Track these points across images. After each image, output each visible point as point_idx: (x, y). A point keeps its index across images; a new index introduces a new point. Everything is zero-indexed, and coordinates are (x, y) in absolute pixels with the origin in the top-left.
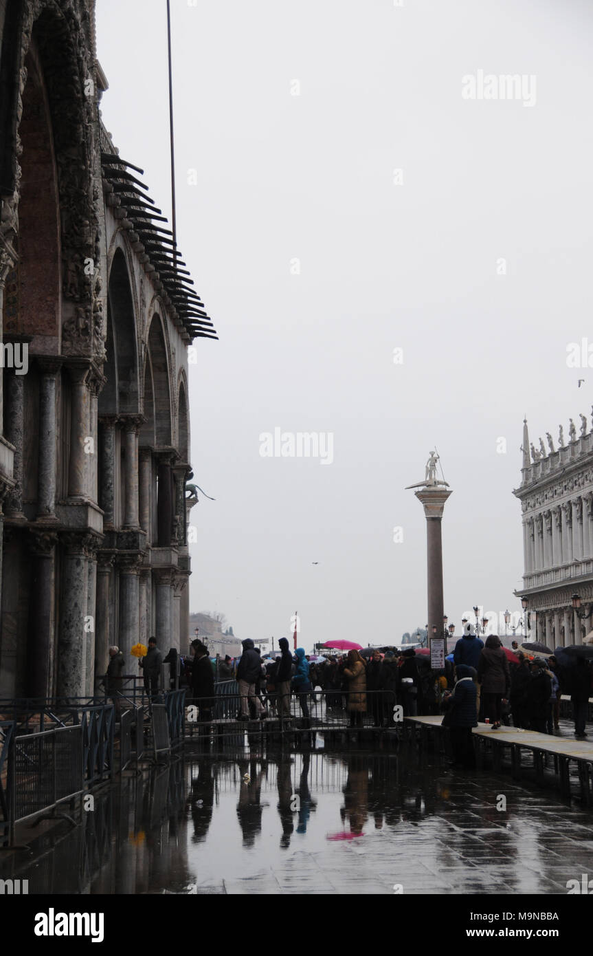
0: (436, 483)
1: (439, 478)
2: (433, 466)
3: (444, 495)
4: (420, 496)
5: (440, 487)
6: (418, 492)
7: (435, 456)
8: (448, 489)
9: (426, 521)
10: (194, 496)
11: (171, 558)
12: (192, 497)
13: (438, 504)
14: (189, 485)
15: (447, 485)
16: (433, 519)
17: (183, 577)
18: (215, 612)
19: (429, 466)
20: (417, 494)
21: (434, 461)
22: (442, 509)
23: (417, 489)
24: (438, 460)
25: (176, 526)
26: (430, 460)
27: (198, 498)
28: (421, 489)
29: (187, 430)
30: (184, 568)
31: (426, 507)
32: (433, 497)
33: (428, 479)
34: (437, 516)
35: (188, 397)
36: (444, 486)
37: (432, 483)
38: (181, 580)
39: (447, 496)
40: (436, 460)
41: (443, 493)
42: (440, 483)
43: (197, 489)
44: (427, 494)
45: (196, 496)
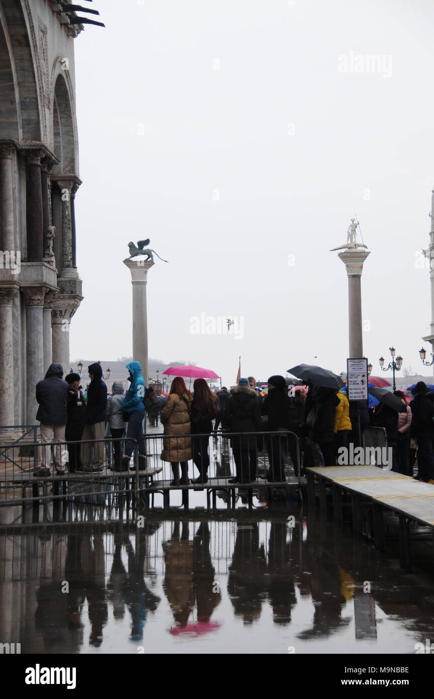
0: (356, 246)
1: (358, 240)
2: (354, 231)
3: (363, 256)
4: (343, 257)
5: (360, 249)
6: (341, 253)
7: (356, 222)
8: (367, 250)
9: (348, 278)
10: (150, 259)
11: (42, 275)
12: (149, 260)
13: (358, 263)
14: (146, 250)
15: (366, 247)
16: (354, 276)
17: (72, 302)
18: (189, 362)
19: (350, 231)
20: (340, 255)
21: (354, 227)
22: (361, 267)
23: (339, 251)
24: (358, 225)
25: (50, 238)
26: (351, 226)
27: (154, 261)
28: (343, 251)
29: (73, 136)
30: (72, 292)
31: (347, 266)
32: (353, 257)
33: (349, 242)
34: (357, 274)
35: (73, 98)
36: (363, 248)
37: (352, 245)
38: (69, 305)
39: (366, 257)
40: (356, 226)
41: (363, 254)
42: (359, 246)
43: (153, 253)
44: (348, 255)
45: (152, 259)
